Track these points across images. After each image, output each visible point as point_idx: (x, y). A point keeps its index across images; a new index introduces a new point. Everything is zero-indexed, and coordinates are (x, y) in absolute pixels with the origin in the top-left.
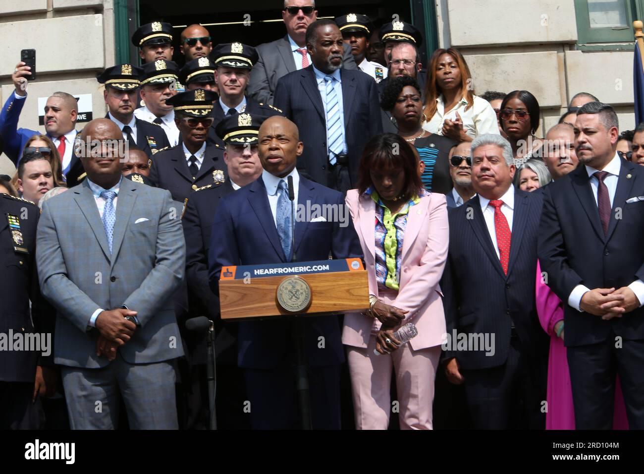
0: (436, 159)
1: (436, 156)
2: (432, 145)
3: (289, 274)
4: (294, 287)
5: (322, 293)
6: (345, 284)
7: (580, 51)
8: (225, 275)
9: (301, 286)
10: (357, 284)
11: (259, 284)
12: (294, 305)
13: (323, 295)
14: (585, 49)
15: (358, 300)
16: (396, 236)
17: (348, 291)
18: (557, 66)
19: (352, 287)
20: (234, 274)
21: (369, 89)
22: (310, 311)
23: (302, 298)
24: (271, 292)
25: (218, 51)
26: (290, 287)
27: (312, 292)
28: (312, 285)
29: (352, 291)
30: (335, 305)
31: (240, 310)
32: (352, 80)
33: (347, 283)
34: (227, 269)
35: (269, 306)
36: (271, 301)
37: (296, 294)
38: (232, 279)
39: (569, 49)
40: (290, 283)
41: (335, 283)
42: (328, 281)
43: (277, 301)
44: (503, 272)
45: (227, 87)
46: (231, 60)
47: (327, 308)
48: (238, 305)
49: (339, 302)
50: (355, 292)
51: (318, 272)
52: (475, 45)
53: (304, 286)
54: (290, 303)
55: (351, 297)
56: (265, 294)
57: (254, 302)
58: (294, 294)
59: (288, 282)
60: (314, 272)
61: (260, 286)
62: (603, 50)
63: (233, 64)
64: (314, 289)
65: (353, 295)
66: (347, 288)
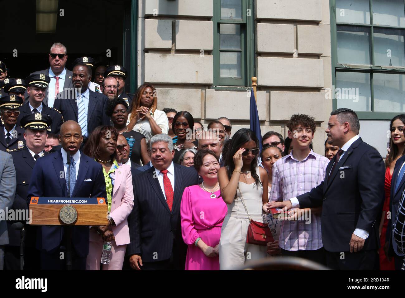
0: (134, 144)
1: (134, 142)
2: (132, 137)
3: (66, 203)
4: (68, 211)
5: (83, 215)
6: (96, 211)
7: (214, 90)
8: (33, 201)
9: (72, 210)
10: (102, 212)
11: (50, 208)
12: (68, 220)
13: (83, 216)
14: (217, 88)
15: (102, 220)
16: (112, 183)
17: (97, 215)
18: (201, 97)
19: (99, 213)
20: (37, 201)
21: (104, 103)
22: (76, 224)
23: (73, 217)
24: (56, 212)
25: (33, 78)
26: (66, 211)
27: (78, 214)
28: (78, 210)
29: (99, 215)
30: (90, 222)
31: (40, 220)
32: (95, 98)
33: (96, 210)
34: (34, 198)
35: (54, 220)
36: (56, 217)
37: (69, 214)
38: (36, 204)
39: (208, 88)
40: (66, 208)
41: (90, 210)
42: (86, 209)
43: (59, 217)
44: (169, 209)
45: (36, 97)
46: (40, 83)
47: (85, 223)
48: (39, 218)
49: (92, 221)
50: (100, 216)
51: (81, 203)
52: (162, 83)
53: (74, 211)
54: (66, 219)
55: (99, 218)
56: (53, 213)
57: (47, 217)
58: (68, 214)
59: (65, 208)
60: (79, 203)
61: (51, 209)
62: (226, 90)
63: (41, 85)
64: (79, 212)
65: (99, 217)
66: (97, 213)
